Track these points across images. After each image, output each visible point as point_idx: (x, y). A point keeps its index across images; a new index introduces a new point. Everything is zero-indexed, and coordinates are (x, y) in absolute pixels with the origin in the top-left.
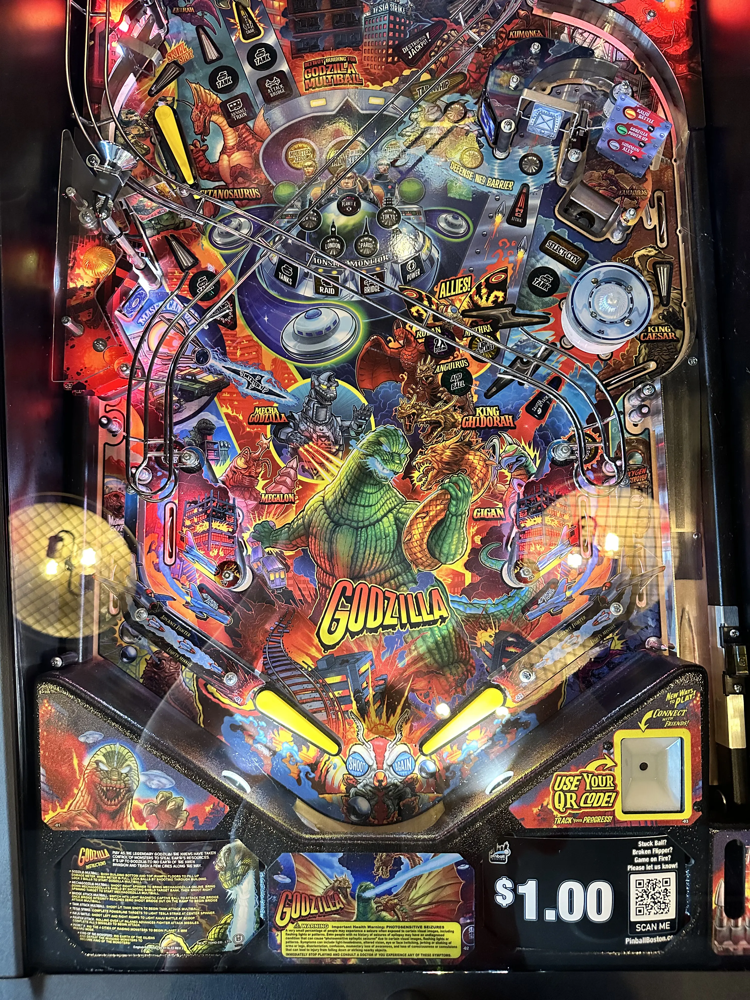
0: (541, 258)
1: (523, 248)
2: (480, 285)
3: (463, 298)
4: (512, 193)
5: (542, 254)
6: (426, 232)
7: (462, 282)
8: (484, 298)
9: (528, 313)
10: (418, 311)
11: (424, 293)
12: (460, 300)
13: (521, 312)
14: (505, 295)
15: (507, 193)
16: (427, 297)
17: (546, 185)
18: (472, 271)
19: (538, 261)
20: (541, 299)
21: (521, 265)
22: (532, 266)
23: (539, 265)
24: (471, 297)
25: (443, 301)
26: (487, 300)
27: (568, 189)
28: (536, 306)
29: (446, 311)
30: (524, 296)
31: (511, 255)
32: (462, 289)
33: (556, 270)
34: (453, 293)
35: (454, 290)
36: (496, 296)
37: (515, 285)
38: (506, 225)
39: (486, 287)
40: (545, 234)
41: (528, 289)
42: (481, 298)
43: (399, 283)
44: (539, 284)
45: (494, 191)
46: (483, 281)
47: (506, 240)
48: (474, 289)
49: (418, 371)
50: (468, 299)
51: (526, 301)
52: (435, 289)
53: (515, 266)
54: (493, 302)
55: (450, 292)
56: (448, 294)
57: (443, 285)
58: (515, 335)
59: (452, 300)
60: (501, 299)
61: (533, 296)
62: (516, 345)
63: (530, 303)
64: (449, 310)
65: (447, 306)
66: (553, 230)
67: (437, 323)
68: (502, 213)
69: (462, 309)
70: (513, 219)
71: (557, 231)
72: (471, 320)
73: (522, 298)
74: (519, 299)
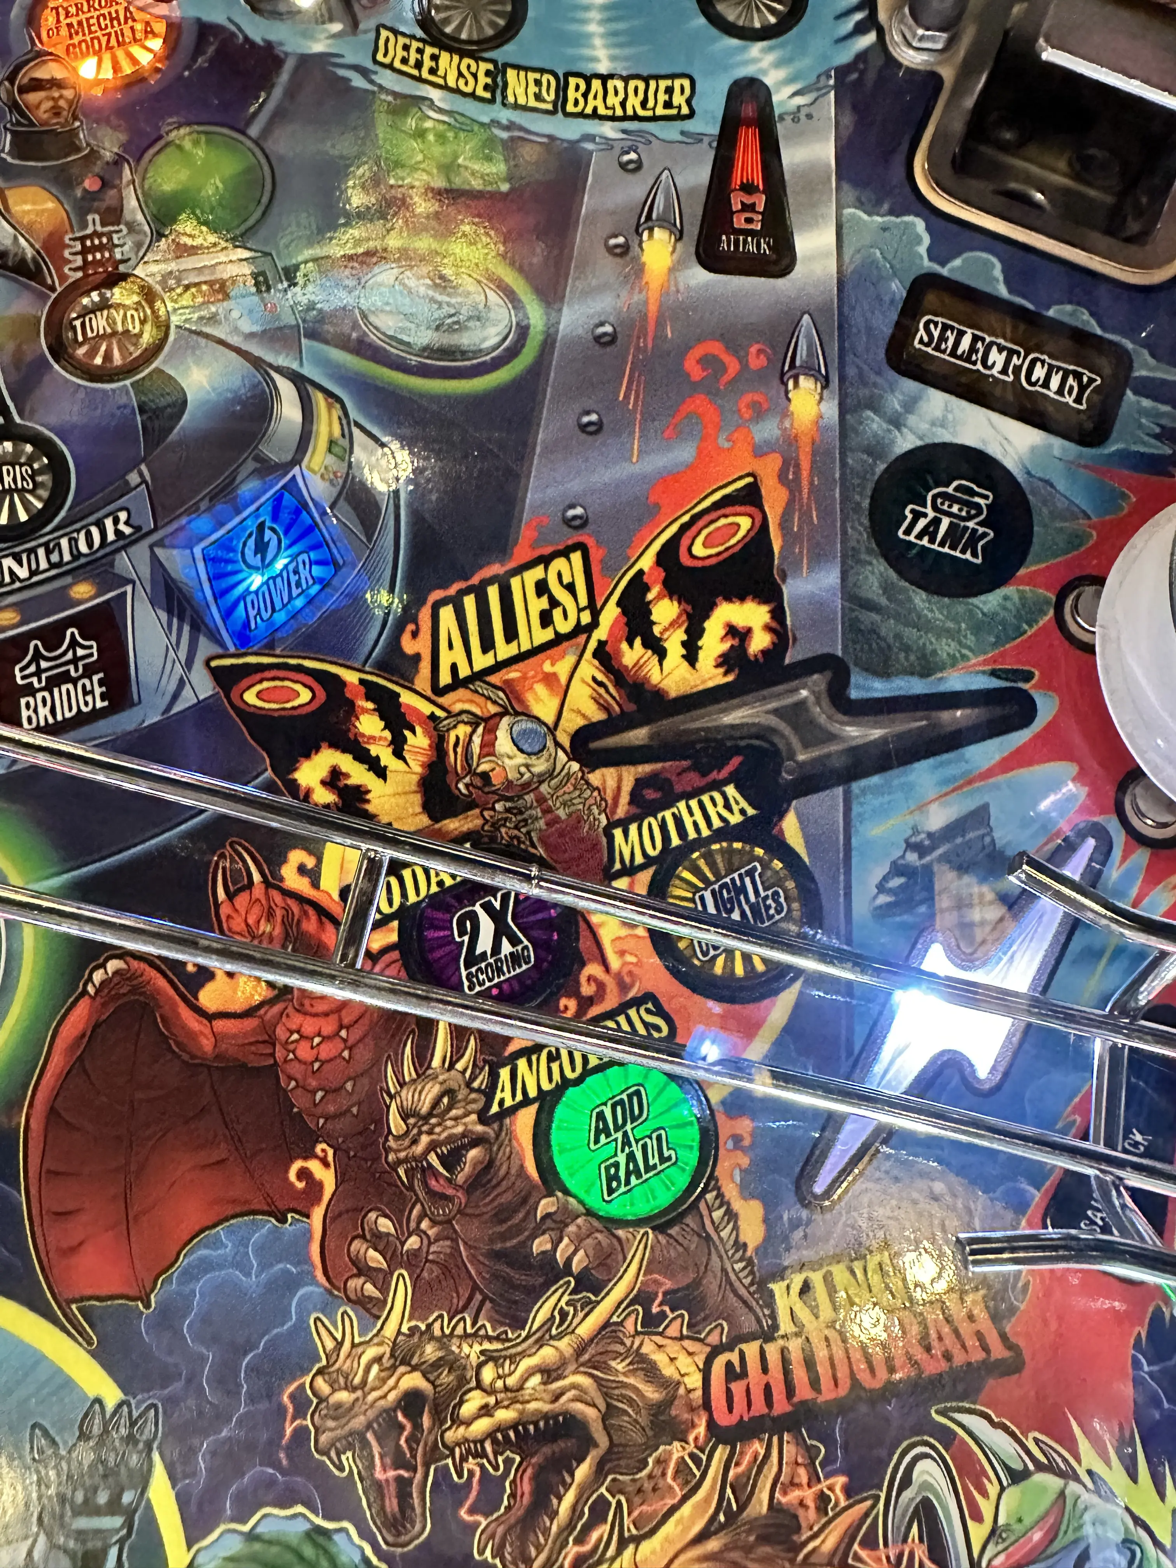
0: (910, 405)
1: (810, 370)
2: (638, 584)
3: (562, 668)
4: (690, 126)
5: (910, 386)
6: (308, 371)
7: (542, 588)
8: (674, 644)
9: (917, 686)
10: (334, 779)
11: (351, 677)
12: (550, 679)
13: (880, 688)
14: (778, 614)
15: (671, 132)
16: (371, 691)
17: (842, 72)
18: (582, 523)
19: (897, 422)
20: (960, 606)
21: (819, 453)
22: (875, 450)
23: (905, 442)
24: (603, 654)
25: (458, 700)
26: (691, 655)
27: (947, 73)
28: (945, 648)
29: (488, 747)
30: (869, 606)
31: (759, 413)
32: (546, 619)
33: (994, 450)
34: (504, 650)
35: (511, 634)
36: (732, 631)
37: (818, 558)
38: (700, 276)
39: (671, 590)
40: (898, 289)
41: (880, 566)
42: (661, 654)
43: (205, 647)
44: (930, 531)
45: (609, 130)
46: (647, 562)
47: (716, 348)
48: (610, 613)
49: (396, 1123)
50: (589, 668)
51: (888, 628)
52: (409, 646)
53: (789, 464)
54: (725, 661)
55: (487, 645)
56: (482, 661)
57: (447, 614)
58: (882, 813)
59: (508, 688)
60: (760, 642)
61: (920, 599)
62: (898, 869)
63: (910, 634)
64: (503, 743)
65: (490, 723)
66: (928, 265)
67: (453, 825)
68: (666, 222)
69: (571, 723)
70: (725, 243)
71: (950, 270)
72: (629, 775)
73: (870, 618)
74: (852, 627)
